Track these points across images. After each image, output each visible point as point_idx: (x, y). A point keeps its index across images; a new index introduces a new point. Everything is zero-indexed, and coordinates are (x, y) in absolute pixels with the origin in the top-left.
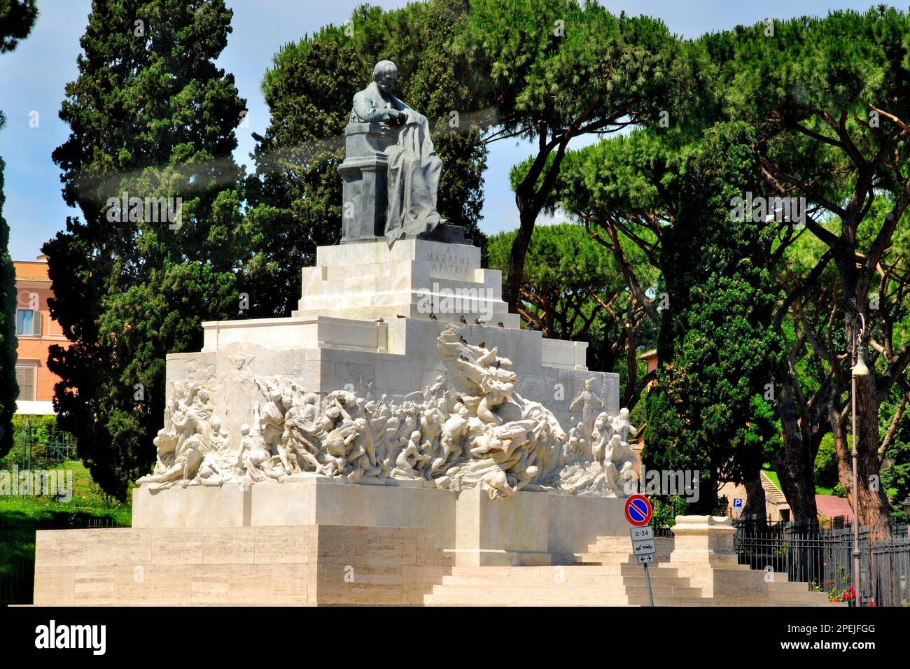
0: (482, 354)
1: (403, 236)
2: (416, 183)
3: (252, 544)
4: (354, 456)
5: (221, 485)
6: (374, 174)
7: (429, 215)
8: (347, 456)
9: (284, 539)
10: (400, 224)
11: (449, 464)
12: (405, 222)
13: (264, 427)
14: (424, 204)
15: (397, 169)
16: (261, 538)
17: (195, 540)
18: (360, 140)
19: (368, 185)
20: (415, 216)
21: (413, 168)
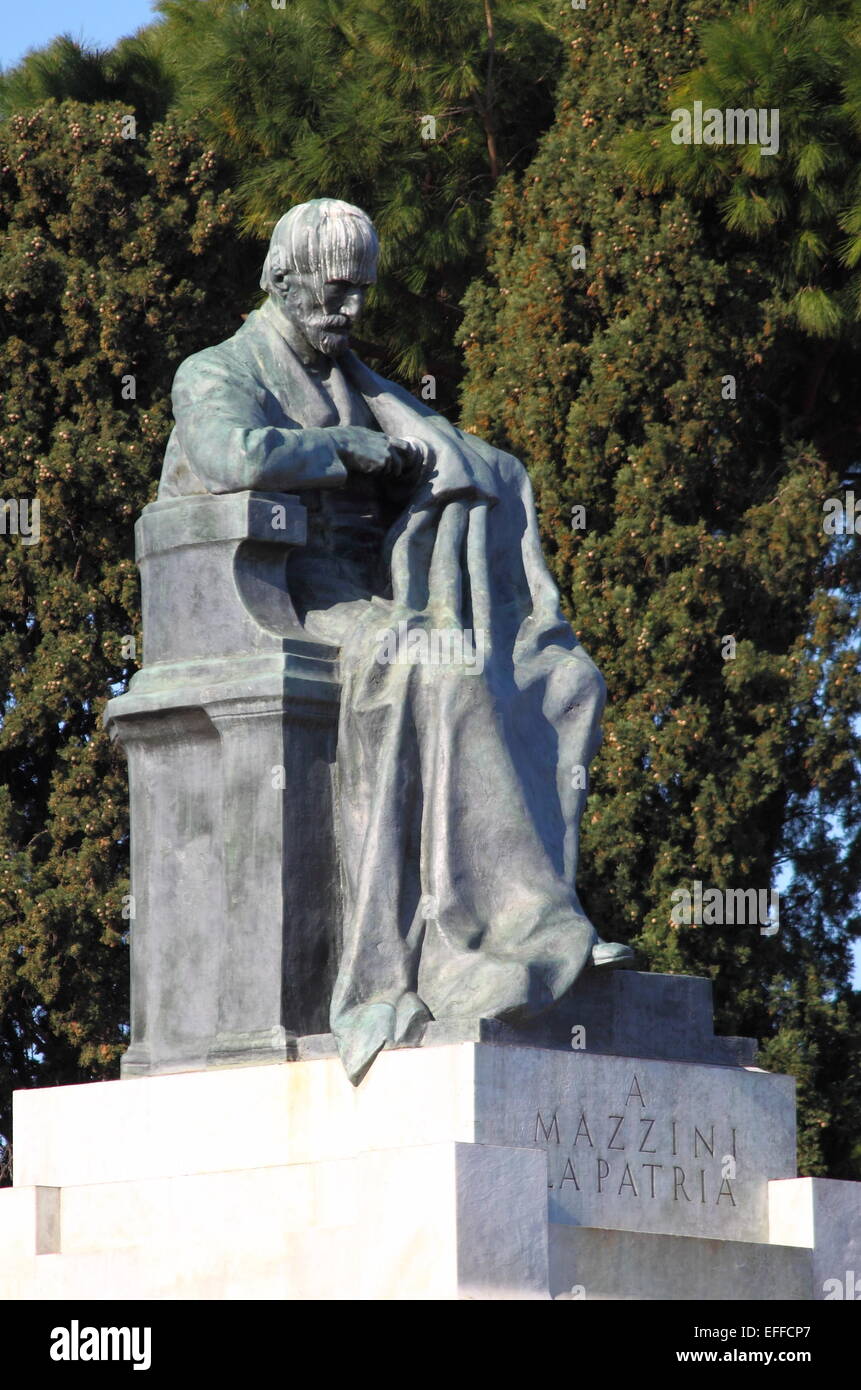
1: (420, 1029)
2: (471, 772)
7: (539, 927)
10: (400, 972)
12: (428, 962)
15: (383, 711)
18: (205, 578)
19: (246, 789)
20: (472, 929)
21: (460, 706)
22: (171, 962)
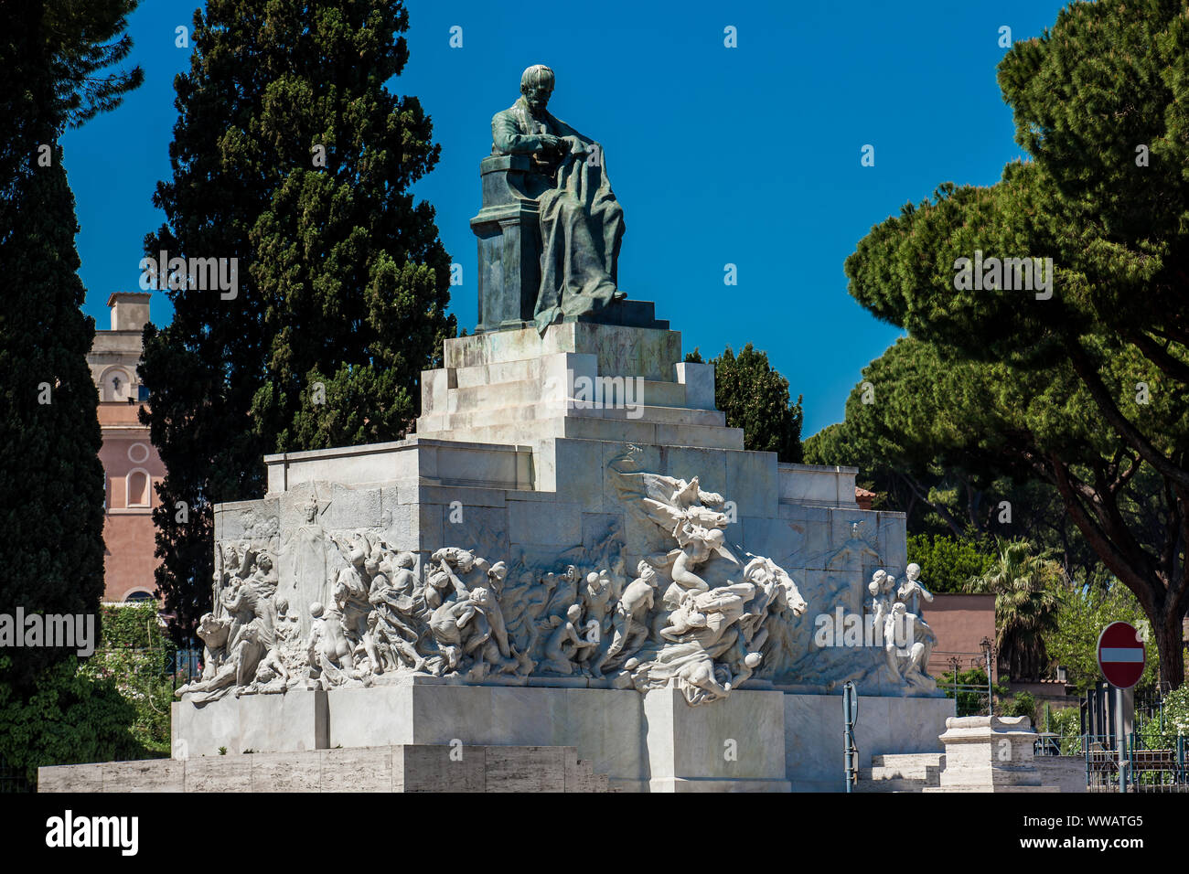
0: (677, 487)
1: (560, 319)
2: (578, 240)
3: (317, 777)
4: (475, 642)
5: (284, 690)
6: (518, 229)
7: (599, 287)
8: (464, 644)
9: (359, 767)
10: (555, 301)
11: (628, 652)
12: (564, 298)
13: (342, 604)
14: (592, 271)
15: (551, 221)
16: (328, 767)
17: (241, 775)
18: (498, 181)
19: (510, 246)
20: (577, 288)
21: (575, 219)
22: (489, 299)
